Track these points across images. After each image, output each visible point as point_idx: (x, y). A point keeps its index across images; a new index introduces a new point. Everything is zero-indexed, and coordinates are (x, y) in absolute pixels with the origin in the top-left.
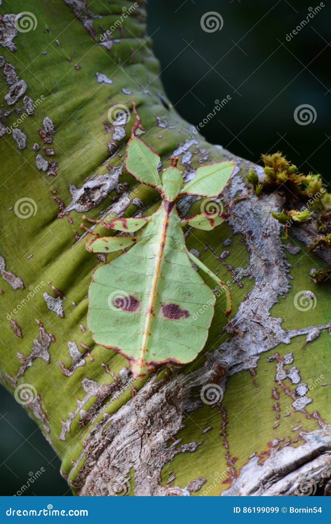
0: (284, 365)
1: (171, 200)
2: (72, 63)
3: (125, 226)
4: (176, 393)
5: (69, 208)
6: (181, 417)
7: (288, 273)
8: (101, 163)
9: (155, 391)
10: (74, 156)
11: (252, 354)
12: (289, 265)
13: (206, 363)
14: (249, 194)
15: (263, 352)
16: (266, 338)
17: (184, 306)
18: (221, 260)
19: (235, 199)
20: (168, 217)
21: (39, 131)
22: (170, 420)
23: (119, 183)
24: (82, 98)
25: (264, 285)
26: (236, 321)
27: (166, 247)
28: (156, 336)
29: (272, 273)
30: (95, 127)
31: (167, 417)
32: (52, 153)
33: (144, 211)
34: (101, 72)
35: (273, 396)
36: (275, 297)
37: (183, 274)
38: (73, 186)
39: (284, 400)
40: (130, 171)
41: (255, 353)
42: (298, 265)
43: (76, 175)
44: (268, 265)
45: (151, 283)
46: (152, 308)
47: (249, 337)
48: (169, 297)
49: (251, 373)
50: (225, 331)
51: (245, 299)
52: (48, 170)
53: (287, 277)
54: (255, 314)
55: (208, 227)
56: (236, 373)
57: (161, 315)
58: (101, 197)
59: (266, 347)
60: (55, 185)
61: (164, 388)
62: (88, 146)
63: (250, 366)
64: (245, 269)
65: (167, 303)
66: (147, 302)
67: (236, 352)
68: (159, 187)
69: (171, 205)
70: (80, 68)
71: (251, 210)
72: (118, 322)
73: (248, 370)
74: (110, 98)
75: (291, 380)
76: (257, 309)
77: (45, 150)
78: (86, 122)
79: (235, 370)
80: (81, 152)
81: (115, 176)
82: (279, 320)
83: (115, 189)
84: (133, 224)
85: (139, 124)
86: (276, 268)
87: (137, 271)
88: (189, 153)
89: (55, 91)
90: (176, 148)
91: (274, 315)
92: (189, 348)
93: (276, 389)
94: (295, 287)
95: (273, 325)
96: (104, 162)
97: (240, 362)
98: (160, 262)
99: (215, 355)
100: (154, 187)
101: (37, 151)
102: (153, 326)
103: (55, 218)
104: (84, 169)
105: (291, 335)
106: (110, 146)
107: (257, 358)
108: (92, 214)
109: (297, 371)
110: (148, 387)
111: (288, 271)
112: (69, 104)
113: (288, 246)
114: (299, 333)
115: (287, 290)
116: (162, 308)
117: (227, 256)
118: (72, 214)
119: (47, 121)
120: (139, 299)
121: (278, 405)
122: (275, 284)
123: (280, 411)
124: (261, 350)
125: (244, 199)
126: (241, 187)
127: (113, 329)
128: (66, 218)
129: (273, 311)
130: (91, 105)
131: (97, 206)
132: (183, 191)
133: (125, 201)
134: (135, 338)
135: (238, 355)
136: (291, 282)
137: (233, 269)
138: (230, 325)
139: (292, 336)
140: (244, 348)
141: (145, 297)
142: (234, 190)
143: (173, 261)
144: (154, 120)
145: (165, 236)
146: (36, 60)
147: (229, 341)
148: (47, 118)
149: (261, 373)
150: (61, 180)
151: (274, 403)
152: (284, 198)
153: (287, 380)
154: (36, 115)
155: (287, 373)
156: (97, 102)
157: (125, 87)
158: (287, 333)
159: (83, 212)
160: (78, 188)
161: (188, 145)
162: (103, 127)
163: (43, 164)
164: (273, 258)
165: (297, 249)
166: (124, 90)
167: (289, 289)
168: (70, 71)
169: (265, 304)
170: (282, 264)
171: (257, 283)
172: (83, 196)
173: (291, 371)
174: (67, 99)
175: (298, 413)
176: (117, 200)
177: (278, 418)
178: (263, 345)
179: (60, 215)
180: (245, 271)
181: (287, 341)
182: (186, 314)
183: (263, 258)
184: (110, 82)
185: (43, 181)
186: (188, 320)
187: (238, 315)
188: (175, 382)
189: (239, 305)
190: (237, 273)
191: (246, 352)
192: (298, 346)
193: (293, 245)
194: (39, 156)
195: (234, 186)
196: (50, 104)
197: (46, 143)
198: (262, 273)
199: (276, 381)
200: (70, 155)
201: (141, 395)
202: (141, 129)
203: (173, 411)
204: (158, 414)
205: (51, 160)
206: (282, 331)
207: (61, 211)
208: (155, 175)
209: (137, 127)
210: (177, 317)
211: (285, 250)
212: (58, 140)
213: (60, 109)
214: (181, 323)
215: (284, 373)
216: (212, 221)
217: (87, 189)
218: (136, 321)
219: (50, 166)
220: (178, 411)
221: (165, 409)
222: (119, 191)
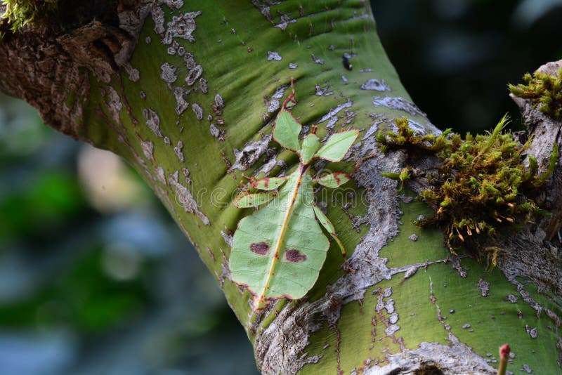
0: (384, 297)
1: (306, 163)
2: (245, 47)
3: (266, 185)
4: (303, 317)
5: (234, 167)
6: (307, 336)
7: (398, 220)
8: (257, 131)
9: (289, 314)
10: (239, 125)
11: (361, 287)
12: (401, 212)
13: (327, 294)
14: (378, 152)
15: (369, 287)
16: (373, 275)
17: (303, 252)
18: (344, 210)
19: (364, 159)
20: (301, 177)
21: (212, 106)
22: (299, 338)
23: (269, 148)
24: (249, 76)
25: (377, 231)
26: (350, 260)
27: (296, 202)
28: (278, 275)
29: (385, 220)
30: (257, 100)
31: (297, 336)
32: (222, 123)
33: (287, 170)
34: (273, 51)
35: (372, 323)
36: (385, 240)
37: (307, 225)
38: (237, 150)
39: (380, 327)
40: (276, 139)
41: (363, 287)
42: (409, 212)
43: (238, 141)
44: (382, 214)
45: (279, 232)
46: (277, 253)
47: (360, 274)
48: (292, 243)
49: (359, 303)
50: (342, 268)
51: (360, 242)
52: (219, 136)
53: (397, 223)
54: (366, 254)
55: (335, 185)
56: (349, 303)
57: (284, 259)
58: (254, 159)
59: (371, 282)
60: (224, 148)
61: (295, 313)
62: (249, 117)
63: (359, 298)
64: (363, 217)
65: (291, 249)
66: (275, 248)
67: (349, 286)
68: (298, 151)
69: (305, 168)
70: (252, 50)
71: (376, 166)
72: (252, 263)
73: (357, 300)
74: (275, 74)
75: (387, 310)
76: (369, 251)
77: (216, 121)
78: (251, 96)
79: (348, 300)
80: (244, 121)
81: (266, 143)
82: (386, 259)
83: (265, 153)
84: (274, 183)
85: (291, 97)
86: (389, 216)
87: (271, 221)
88: (336, 117)
89: (225, 72)
90: (326, 113)
91: (381, 255)
92: (302, 286)
93: (375, 317)
94: (403, 231)
95: (379, 264)
96: (259, 130)
97: (351, 294)
98: (289, 215)
99: (333, 288)
100: (295, 152)
101: (211, 121)
102: (276, 268)
103: (225, 174)
104: (245, 136)
105: (392, 273)
106: (264, 117)
107: (364, 291)
108: (248, 172)
109: (393, 303)
110: (284, 311)
111: (399, 218)
112: (237, 83)
113: (403, 197)
114: (400, 271)
115: (396, 234)
116: (285, 254)
117: (350, 207)
118: (236, 172)
119: (218, 98)
120: (269, 245)
121: (375, 331)
122: (386, 229)
123: (376, 335)
124: (368, 285)
125: (372, 157)
126: (372, 146)
127: (246, 269)
128: (232, 174)
129: (381, 252)
130: (256, 82)
131: (252, 166)
132: (316, 155)
133: (273, 163)
134: (261, 278)
135: (351, 288)
136: (401, 227)
137: (354, 217)
138: (346, 264)
139: (394, 273)
140: (356, 283)
141: (274, 244)
142: (364, 150)
143: (300, 213)
144: (313, 89)
145: (296, 194)
146: (211, 49)
147: (344, 277)
148: (218, 95)
149: (366, 303)
150: (228, 144)
151: (371, 328)
152: (407, 155)
153: (384, 310)
154: (210, 92)
155: (385, 305)
156: (263, 78)
157: (293, 62)
158: (390, 271)
159: (242, 171)
160: (240, 151)
161: (338, 110)
162: (263, 100)
163: (215, 132)
164: (387, 207)
165: (410, 198)
166: (291, 66)
167: (398, 233)
168: (242, 53)
169: (376, 246)
170: (395, 212)
171: (371, 229)
172: (243, 158)
173: (388, 302)
174: (236, 79)
175: (389, 338)
176: (267, 162)
177: (374, 341)
178: (370, 280)
179: (229, 171)
180: (362, 219)
181: (389, 277)
182: (304, 258)
183: (379, 208)
184: (279, 58)
185: (216, 145)
186: (305, 263)
187: (353, 256)
188: (302, 309)
189: (355, 247)
190: (356, 221)
191: (356, 286)
192: (397, 281)
193: (407, 196)
194: (212, 125)
195: (366, 146)
196: (221, 83)
197: (217, 115)
198: (377, 220)
199: (376, 311)
200: (236, 124)
201: (280, 317)
202: (293, 101)
203: (301, 331)
204: (291, 333)
205: (221, 128)
206: (386, 269)
207: (229, 169)
208: (296, 142)
209: (290, 100)
210: (296, 261)
211: (399, 200)
212: (227, 112)
213: (230, 87)
214: (300, 265)
215: (382, 304)
216: (339, 180)
217: (245, 153)
218: (265, 262)
219: (220, 133)
220: (304, 331)
221: (295, 329)
222: (268, 154)
